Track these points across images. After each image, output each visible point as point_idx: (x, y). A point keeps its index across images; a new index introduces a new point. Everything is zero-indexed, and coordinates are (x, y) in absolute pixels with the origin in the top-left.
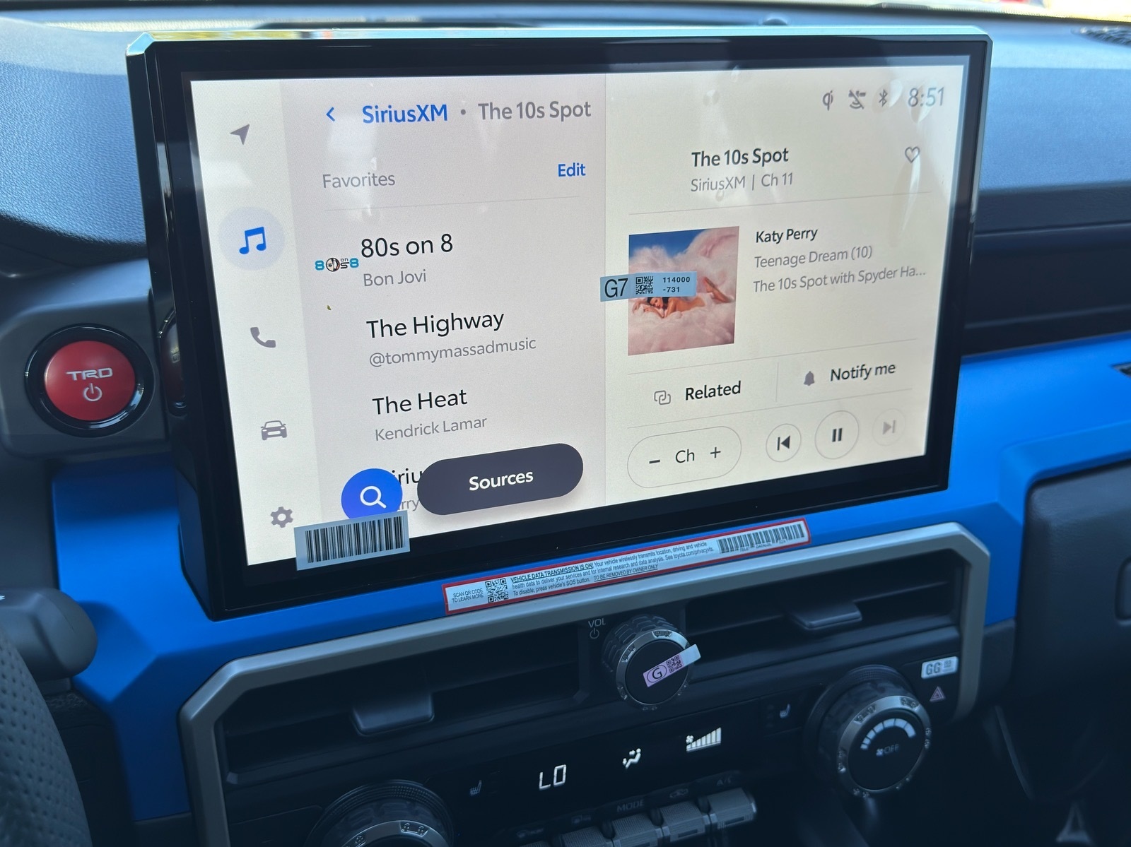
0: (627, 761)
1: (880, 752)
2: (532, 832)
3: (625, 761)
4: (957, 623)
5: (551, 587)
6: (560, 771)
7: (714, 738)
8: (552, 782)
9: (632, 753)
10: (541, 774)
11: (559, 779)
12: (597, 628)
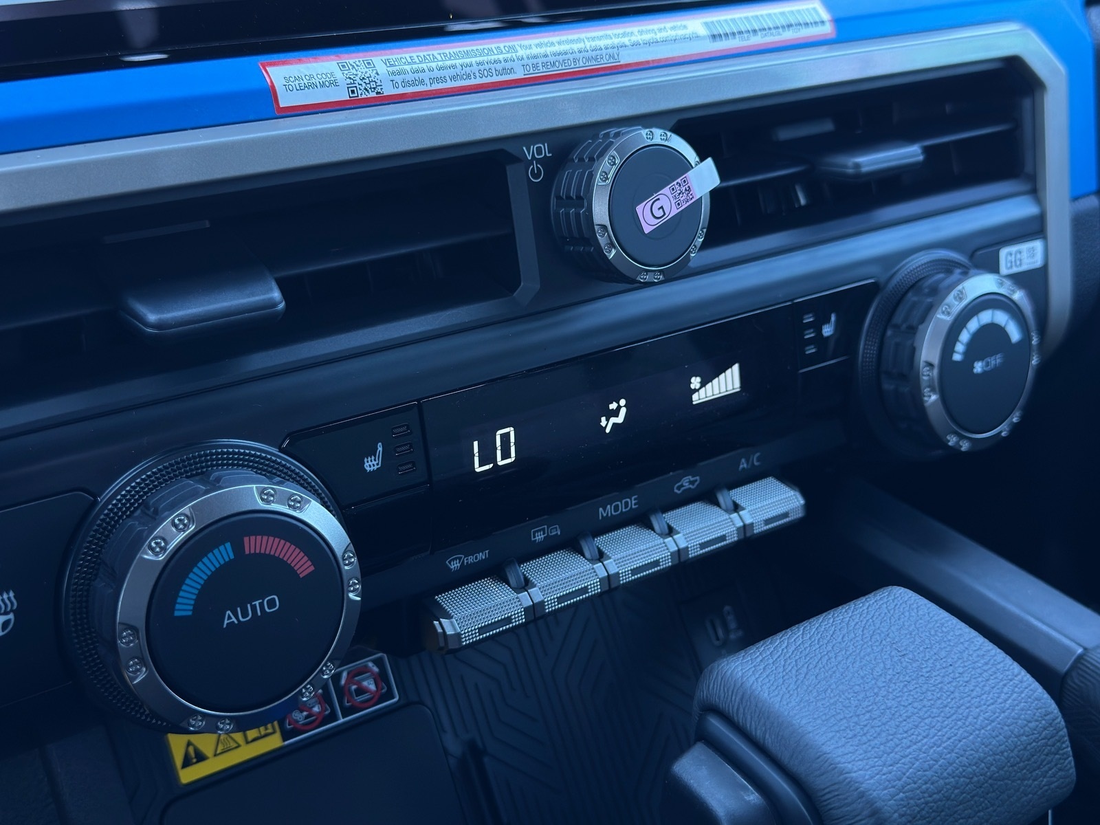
0: (608, 420)
1: (978, 367)
2: (471, 559)
3: (603, 422)
4: (1035, 191)
5: (453, 78)
6: (505, 438)
7: (729, 382)
8: (494, 460)
9: (613, 406)
10: (476, 444)
11: (506, 455)
12: (538, 161)
